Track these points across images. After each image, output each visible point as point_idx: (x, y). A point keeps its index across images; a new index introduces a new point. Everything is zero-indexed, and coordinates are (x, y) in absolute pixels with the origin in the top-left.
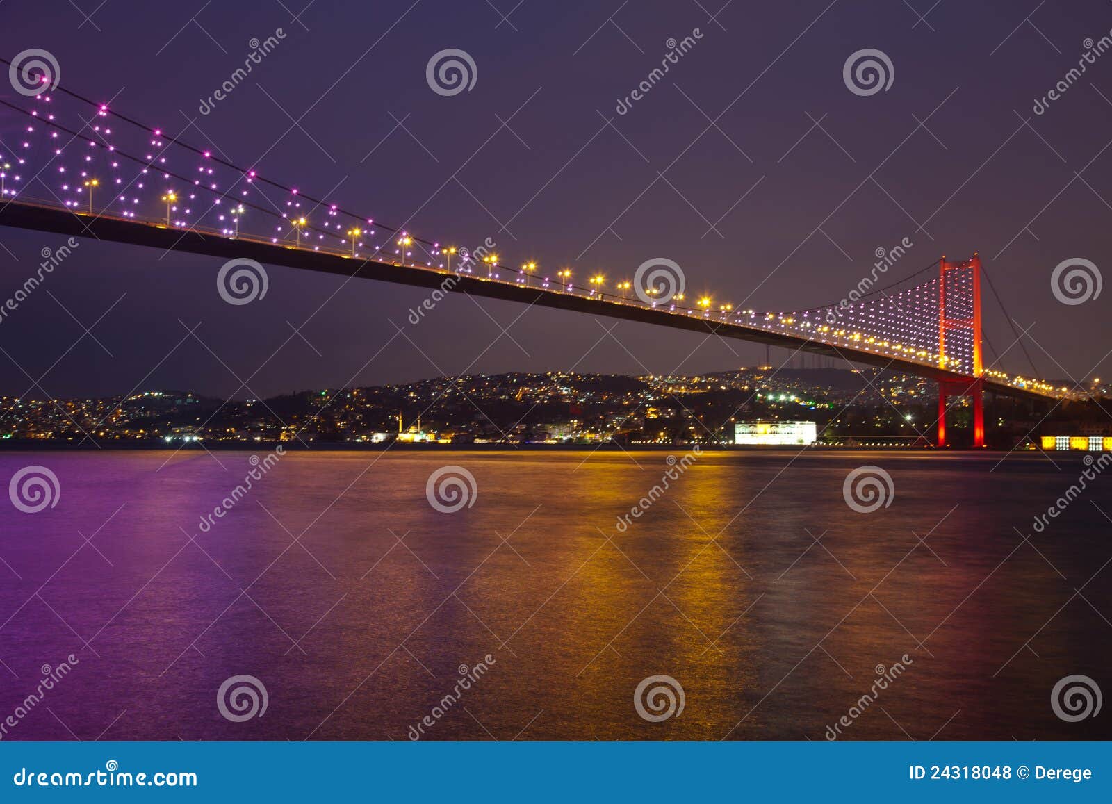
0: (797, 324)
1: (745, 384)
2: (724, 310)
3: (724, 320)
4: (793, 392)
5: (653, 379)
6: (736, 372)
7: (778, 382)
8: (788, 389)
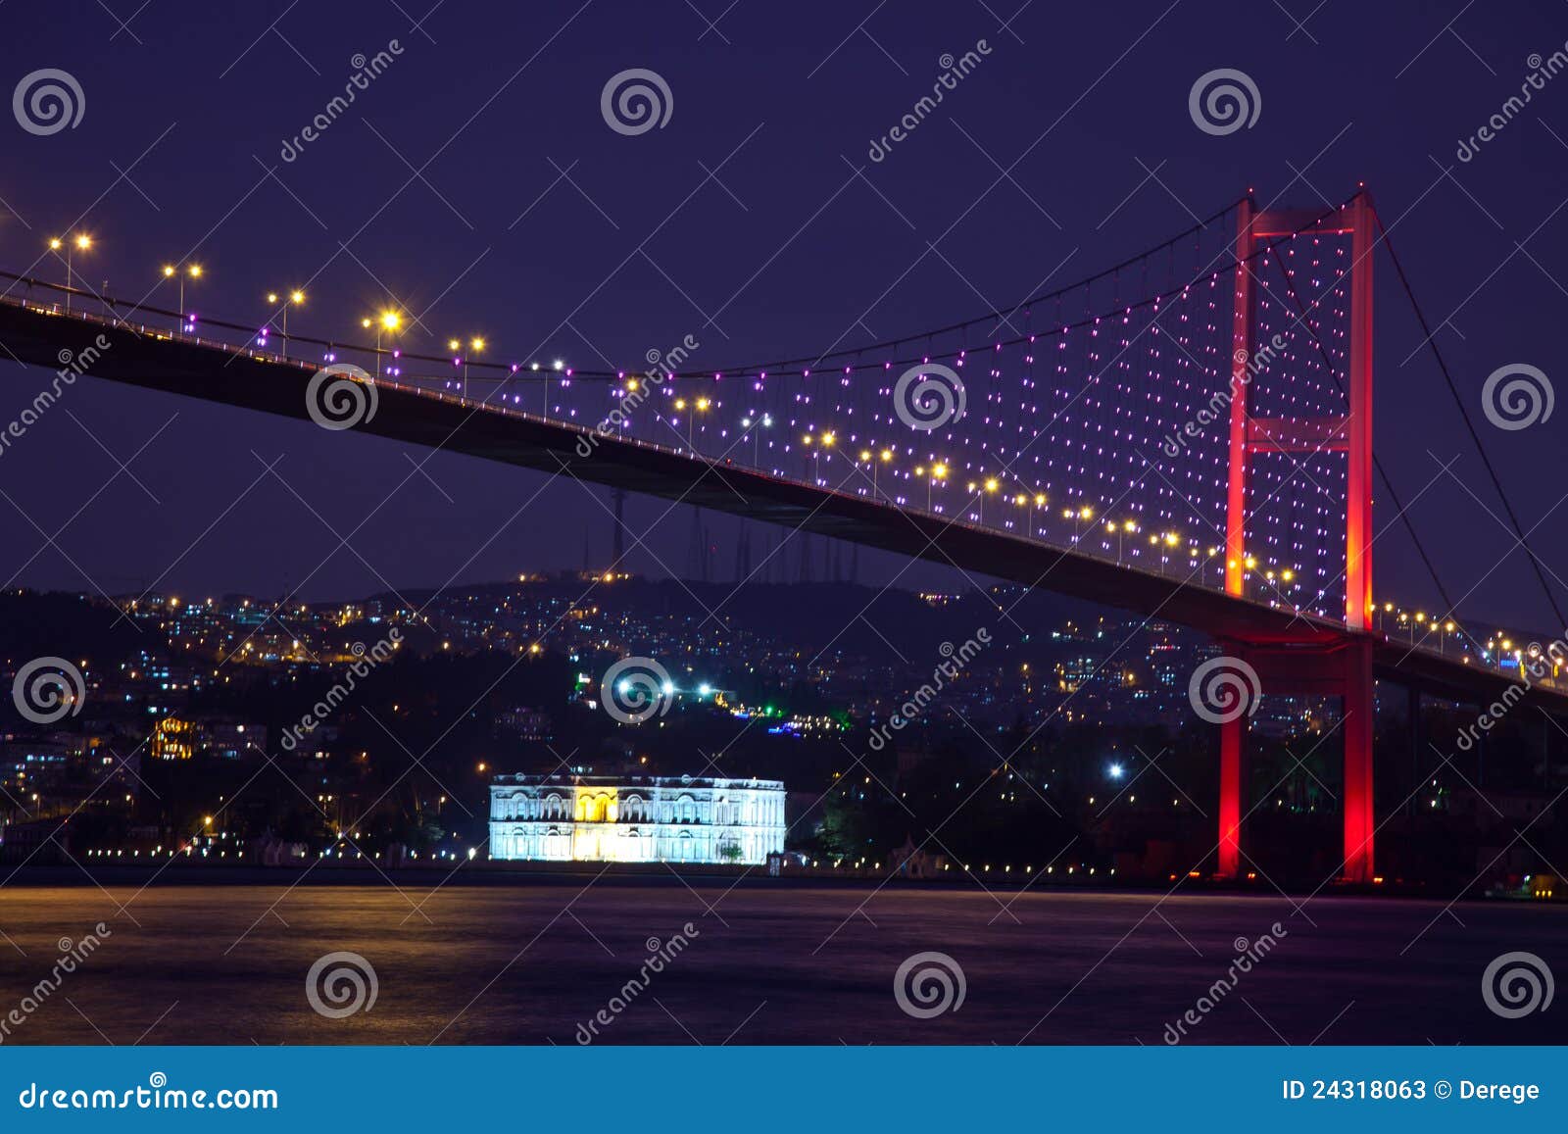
0: (724, 417)
1: (533, 637)
2: (457, 354)
3: (455, 392)
4: (708, 670)
5: (182, 608)
6: (498, 591)
7: (653, 631)
8: (690, 658)
